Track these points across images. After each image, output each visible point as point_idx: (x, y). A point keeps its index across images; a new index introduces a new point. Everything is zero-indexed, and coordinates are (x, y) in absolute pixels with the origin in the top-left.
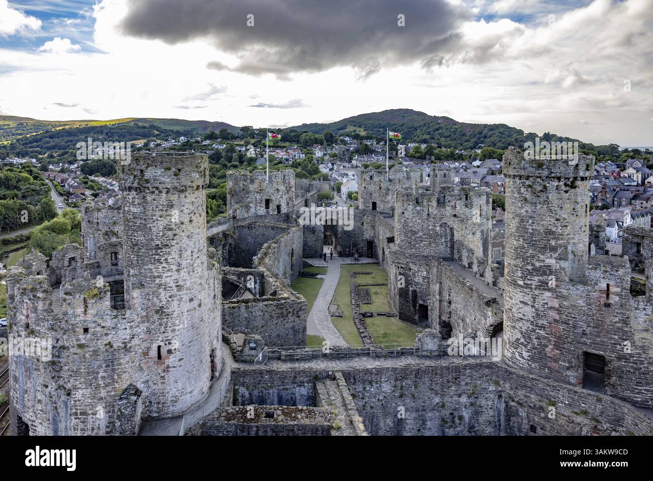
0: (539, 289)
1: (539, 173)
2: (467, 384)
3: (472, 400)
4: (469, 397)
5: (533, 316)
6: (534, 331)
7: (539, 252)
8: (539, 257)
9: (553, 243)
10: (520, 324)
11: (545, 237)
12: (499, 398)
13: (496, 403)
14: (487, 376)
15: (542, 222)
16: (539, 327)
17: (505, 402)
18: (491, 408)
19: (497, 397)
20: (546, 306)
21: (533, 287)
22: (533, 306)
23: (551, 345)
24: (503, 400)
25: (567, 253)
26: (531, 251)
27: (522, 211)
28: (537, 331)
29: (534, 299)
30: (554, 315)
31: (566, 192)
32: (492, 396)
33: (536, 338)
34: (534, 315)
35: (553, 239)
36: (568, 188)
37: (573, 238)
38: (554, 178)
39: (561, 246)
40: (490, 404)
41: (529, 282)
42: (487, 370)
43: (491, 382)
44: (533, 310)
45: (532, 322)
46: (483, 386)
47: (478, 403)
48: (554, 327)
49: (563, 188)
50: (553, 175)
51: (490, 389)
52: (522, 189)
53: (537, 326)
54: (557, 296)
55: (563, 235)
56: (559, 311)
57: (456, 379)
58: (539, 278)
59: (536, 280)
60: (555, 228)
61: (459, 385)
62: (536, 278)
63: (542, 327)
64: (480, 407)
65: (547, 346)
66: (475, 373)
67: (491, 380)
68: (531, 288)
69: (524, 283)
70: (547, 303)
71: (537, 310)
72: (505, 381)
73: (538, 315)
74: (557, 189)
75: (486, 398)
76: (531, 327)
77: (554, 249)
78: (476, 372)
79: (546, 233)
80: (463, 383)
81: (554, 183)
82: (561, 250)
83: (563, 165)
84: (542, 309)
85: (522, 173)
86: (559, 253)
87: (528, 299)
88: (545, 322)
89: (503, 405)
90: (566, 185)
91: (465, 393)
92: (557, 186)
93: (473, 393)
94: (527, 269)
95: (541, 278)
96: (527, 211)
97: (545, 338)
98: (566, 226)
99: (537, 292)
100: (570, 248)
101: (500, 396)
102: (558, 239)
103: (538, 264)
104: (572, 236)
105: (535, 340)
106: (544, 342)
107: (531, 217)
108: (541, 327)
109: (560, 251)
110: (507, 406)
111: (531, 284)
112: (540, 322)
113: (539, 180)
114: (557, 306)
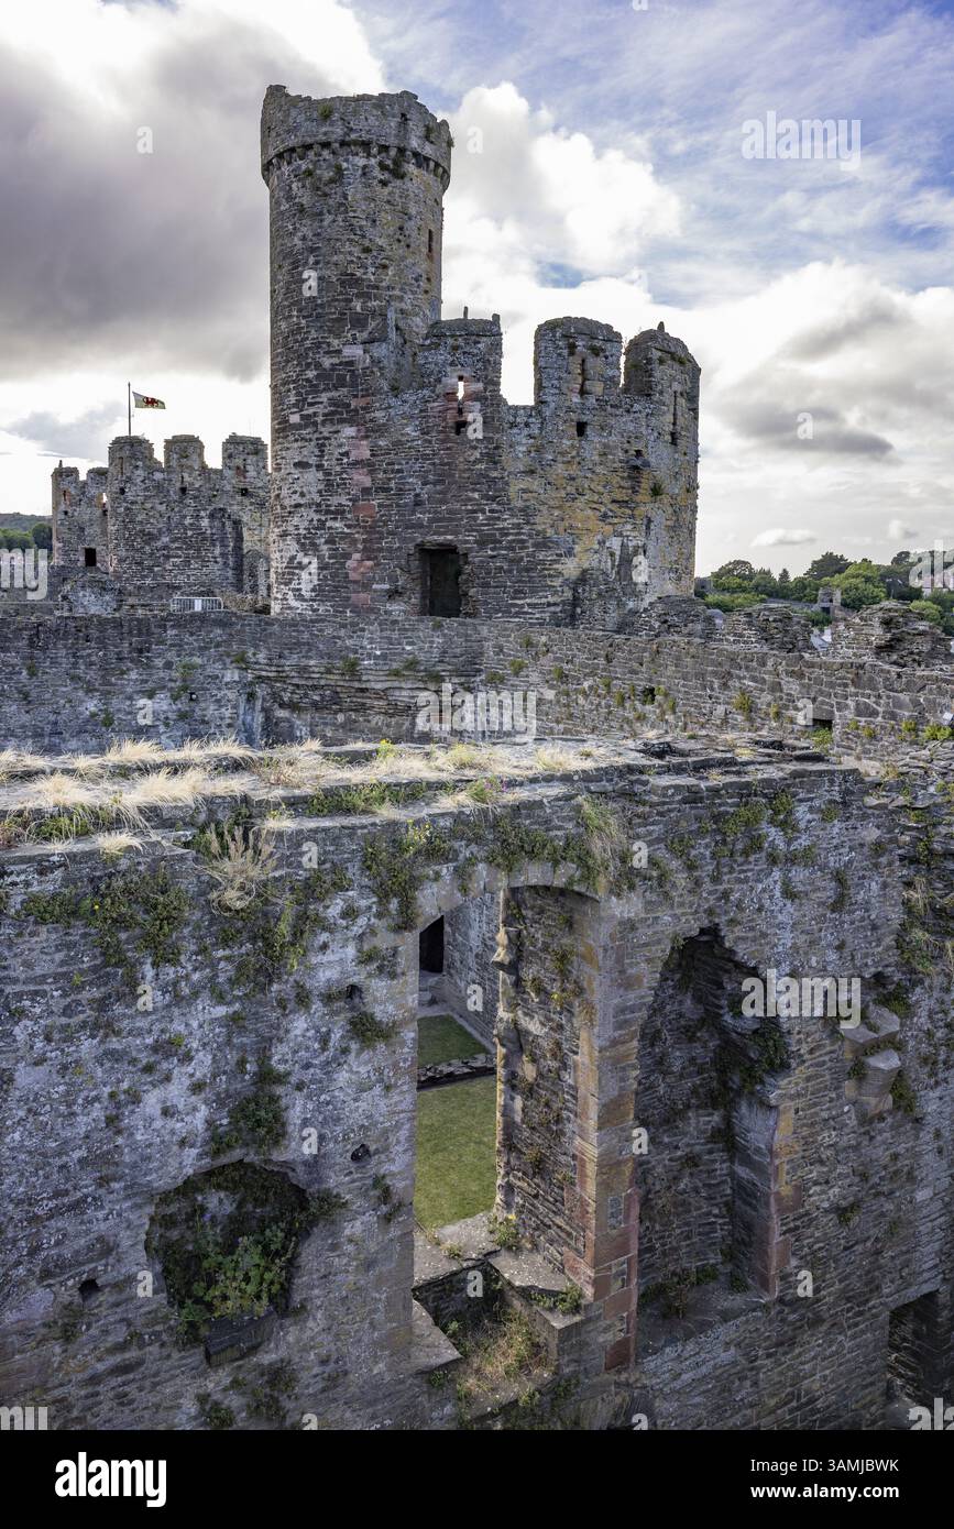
0: (332, 421)
1: (325, 134)
2: (168, 665)
3: (182, 705)
4: (175, 698)
5: (320, 492)
6: (322, 523)
7: (330, 332)
8: (329, 344)
9: (358, 306)
10: (296, 520)
11: (341, 293)
12: (248, 701)
13: (241, 712)
14: (218, 645)
15: (335, 258)
16: (332, 513)
17: (263, 709)
18: (229, 726)
19: (244, 697)
20: (345, 460)
21: (320, 419)
22: (319, 467)
23: (357, 551)
24: (259, 704)
25: (385, 326)
26: (313, 334)
27: (296, 240)
28: (328, 524)
29: (321, 447)
30: (362, 478)
31: (384, 183)
32: (231, 695)
33: (326, 543)
34: (322, 487)
35: (358, 296)
36: (386, 176)
37: (401, 299)
38: (355, 143)
39: (373, 313)
40: (228, 714)
41: (311, 411)
42: (219, 631)
43: (228, 661)
44: (320, 475)
45: (319, 505)
46: (209, 671)
47: (198, 712)
48: (363, 508)
49: (377, 173)
50: (353, 136)
51: (227, 679)
52: (294, 186)
53: (328, 512)
54: (367, 430)
55: (377, 288)
56: (369, 466)
57: (140, 651)
58: (330, 394)
59: (325, 400)
60: (362, 271)
61: (148, 666)
62: (324, 397)
63: (339, 513)
64: (204, 722)
65: (347, 556)
66: (188, 638)
67: (228, 656)
68: (315, 424)
69: (302, 417)
70: (346, 454)
71: (328, 474)
72: (256, 647)
73: (329, 484)
74: (364, 174)
75: (218, 701)
76: (316, 517)
77: (359, 322)
78: (192, 634)
79: (343, 283)
80: (159, 662)
81: (357, 159)
82: (374, 324)
83: (375, 112)
84: (338, 469)
85: (293, 141)
86: (370, 329)
87: (309, 453)
88: (344, 500)
89: (260, 718)
90: (383, 167)
91: (164, 687)
92: (365, 167)
93: (185, 689)
94: (308, 380)
95: (334, 394)
96: (304, 238)
97: (344, 537)
98: (385, 267)
99: (326, 431)
100: (392, 315)
101: (251, 697)
102: (368, 296)
103: (327, 362)
104: (397, 292)
105: (325, 547)
106: (342, 546)
107: (312, 250)
108: (336, 512)
109: (372, 324)
110: (267, 719)
111: (315, 414)
112: (334, 501)
113: (326, 153)
114: (367, 454)
